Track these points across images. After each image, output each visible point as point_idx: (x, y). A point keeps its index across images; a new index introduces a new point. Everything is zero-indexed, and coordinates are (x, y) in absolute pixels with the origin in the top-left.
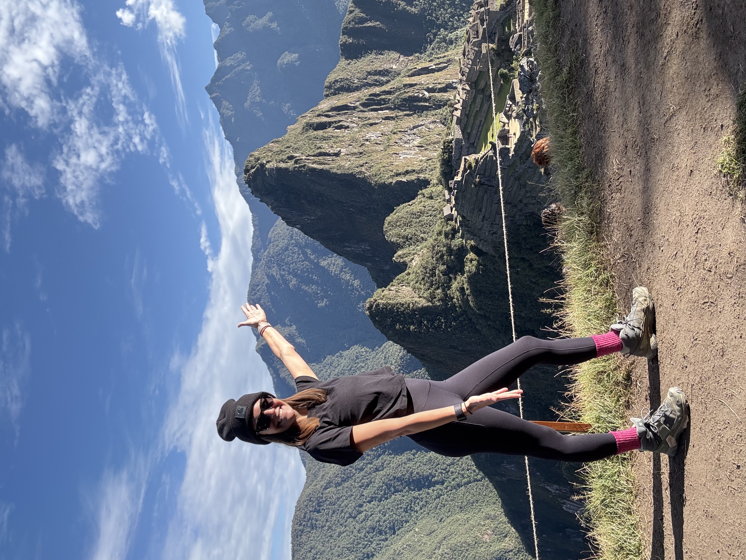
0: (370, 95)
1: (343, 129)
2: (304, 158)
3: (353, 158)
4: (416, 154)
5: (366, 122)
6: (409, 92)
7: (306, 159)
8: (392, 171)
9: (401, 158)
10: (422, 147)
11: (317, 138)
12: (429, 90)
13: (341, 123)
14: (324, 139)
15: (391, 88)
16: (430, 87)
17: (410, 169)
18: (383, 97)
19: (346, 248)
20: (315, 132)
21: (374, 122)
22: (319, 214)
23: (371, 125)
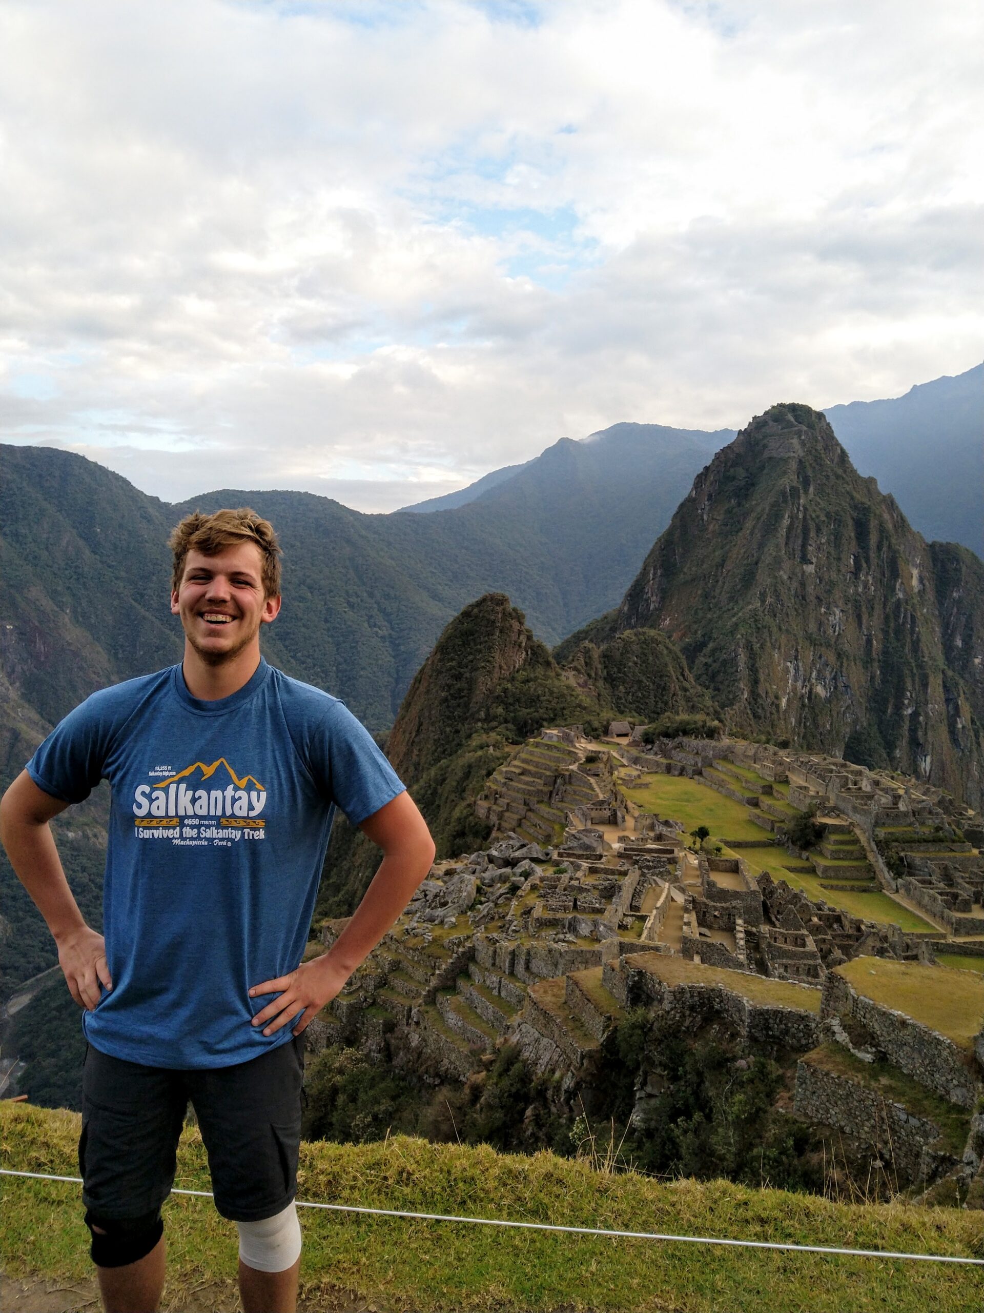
0: (913, 617)
1: (853, 569)
2: (801, 501)
3: (795, 584)
4: (794, 689)
5: (864, 609)
6: (913, 681)
7: (799, 505)
8: (762, 647)
9: (789, 664)
10: (810, 698)
11: (839, 526)
12: (915, 714)
13: (864, 565)
14: (837, 537)
15: (922, 652)
16: (921, 718)
17: (762, 677)
18: (908, 640)
19: (652, 572)
20: (850, 523)
21: (864, 621)
22: (711, 527)
23: (859, 617)
